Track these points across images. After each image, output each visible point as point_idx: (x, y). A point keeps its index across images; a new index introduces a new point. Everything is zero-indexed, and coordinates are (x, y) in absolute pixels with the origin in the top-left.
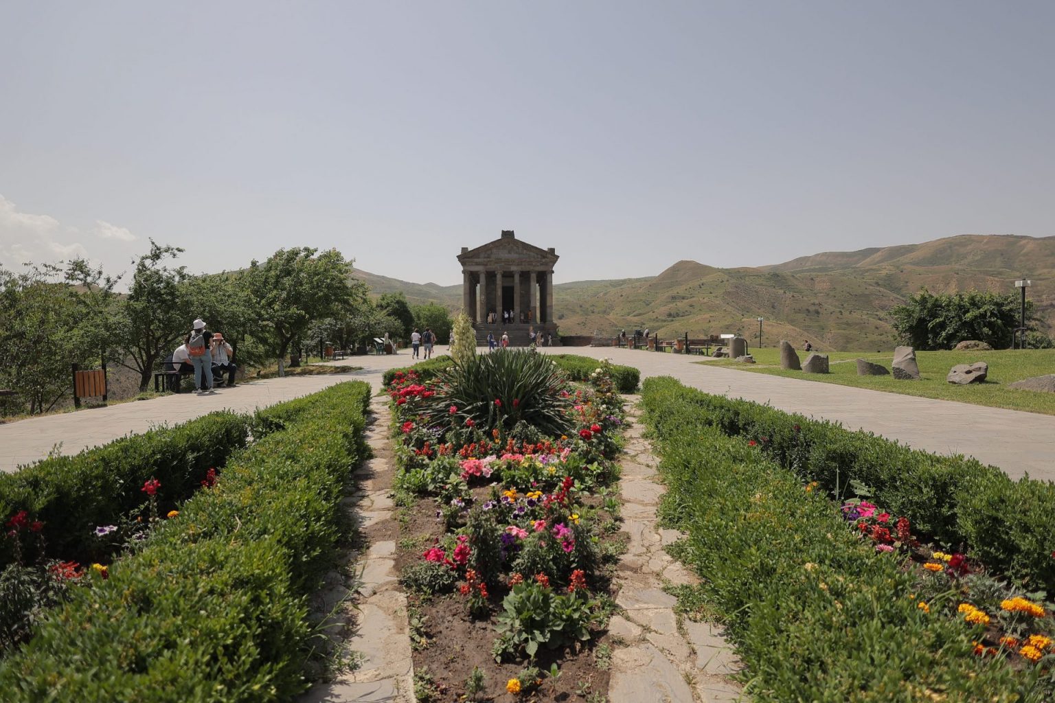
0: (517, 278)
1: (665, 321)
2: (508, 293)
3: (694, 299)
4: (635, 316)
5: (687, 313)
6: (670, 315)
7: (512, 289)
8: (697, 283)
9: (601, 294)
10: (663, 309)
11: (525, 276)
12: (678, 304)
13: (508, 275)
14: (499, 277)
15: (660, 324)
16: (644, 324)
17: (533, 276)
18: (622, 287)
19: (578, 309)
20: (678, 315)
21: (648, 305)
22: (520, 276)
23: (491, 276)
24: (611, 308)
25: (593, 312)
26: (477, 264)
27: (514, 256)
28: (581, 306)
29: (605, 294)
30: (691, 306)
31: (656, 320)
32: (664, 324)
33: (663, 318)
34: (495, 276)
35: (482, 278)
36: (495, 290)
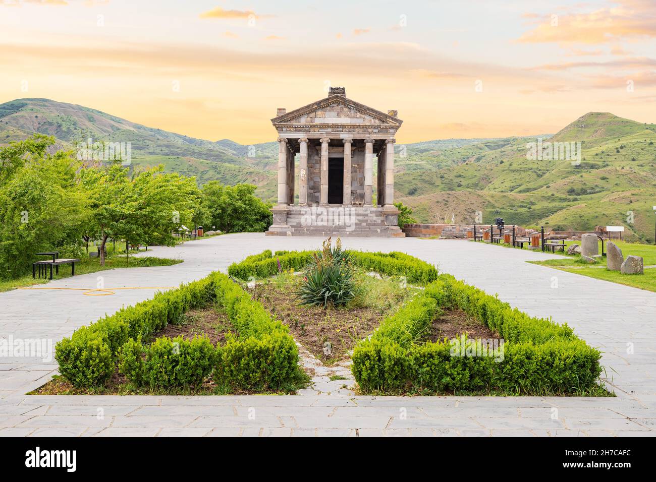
0: (348, 148)
1: (565, 200)
2: (336, 167)
3: (609, 168)
4: (520, 192)
5: (597, 190)
6: (571, 192)
7: (341, 161)
8: (611, 145)
9: (473, 159)
10: (560, 182)
11: (358, 146)
12: (584, 174)
13: (336, 144)
14: (325, 146)
15: (556, 204)
16: (533, 204)
17: (369, 146)
18: (503, 149)
19: (438, 182)
20: (584, 192)
21: (539, 176)
22: (352, 145)
23: (314, 145)
24: (487, 179)
25: (459, 186)
26: (298, 129)
27: (344, 120)
28: (442, 177)
29: (479, 159)
30: (603, 179)
31: (552, 198)
32: (565, 204)
33: (564, 196)
34: (320, 144)
35: (303, 147)
36: (320, 162)
